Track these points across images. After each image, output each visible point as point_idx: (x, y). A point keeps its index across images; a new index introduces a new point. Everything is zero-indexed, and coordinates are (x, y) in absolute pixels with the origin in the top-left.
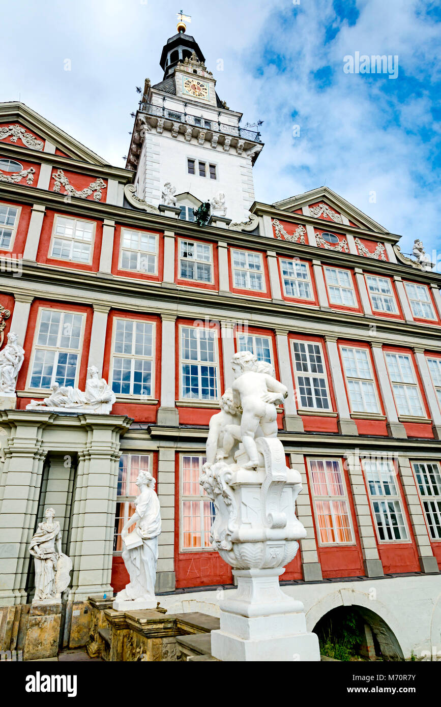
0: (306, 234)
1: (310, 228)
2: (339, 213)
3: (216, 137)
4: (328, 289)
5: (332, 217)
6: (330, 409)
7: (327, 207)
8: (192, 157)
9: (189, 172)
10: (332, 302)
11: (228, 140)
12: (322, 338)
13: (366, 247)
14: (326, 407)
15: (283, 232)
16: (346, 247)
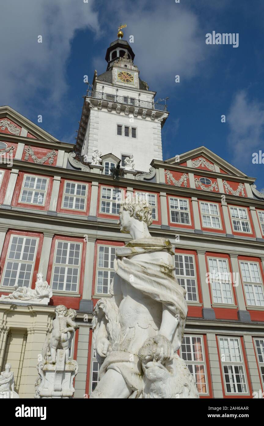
0: (188, 180)
1: (191, 176)
2: (213, 164)
3: (136, 110)
4: (202, 218)
5: (207, 167)
6: (198, 301)
7: (205, 160)
8: (120, 124)
9: (118, 134)
10: (204, 226)
11: (145, 112)
12: (195, 251)
13: (231, 186)
14: (195, 299)
15: (173, 179)
16: (216, 187)
